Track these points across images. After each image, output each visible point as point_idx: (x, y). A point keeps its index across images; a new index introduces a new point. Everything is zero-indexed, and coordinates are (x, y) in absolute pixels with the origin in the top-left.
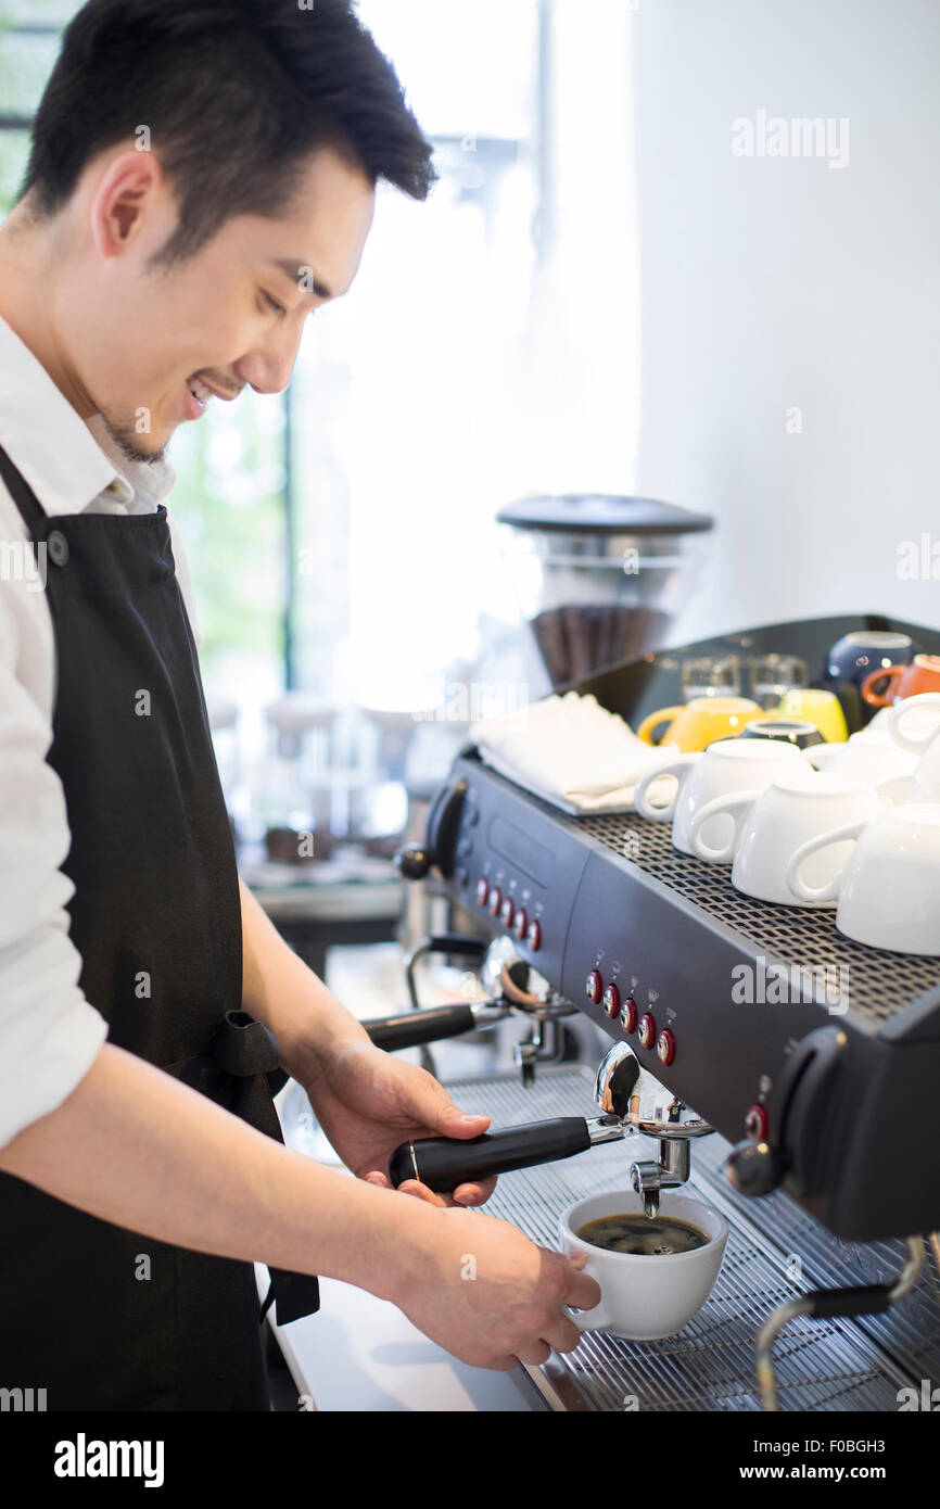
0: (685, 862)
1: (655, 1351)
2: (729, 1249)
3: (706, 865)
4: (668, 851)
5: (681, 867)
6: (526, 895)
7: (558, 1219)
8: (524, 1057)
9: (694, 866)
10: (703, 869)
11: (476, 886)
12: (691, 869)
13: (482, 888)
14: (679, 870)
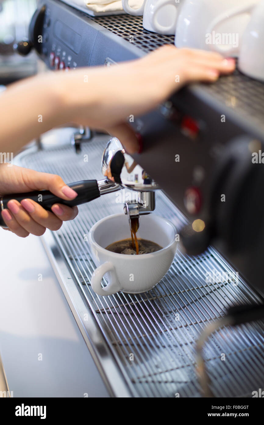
0: (149, 36)
1: (144, 299)
2: (175, 260)
3: (161, 36)
4: (140, 30)
5: (147, 38)
6: (69, 59)
7: (89, 231)
8: (76, 140)
9: (154, 37)
10: (159, 38)
11: (49, 56)
12: (152, 39)
13: (52, 56)
14: (145, 40)
